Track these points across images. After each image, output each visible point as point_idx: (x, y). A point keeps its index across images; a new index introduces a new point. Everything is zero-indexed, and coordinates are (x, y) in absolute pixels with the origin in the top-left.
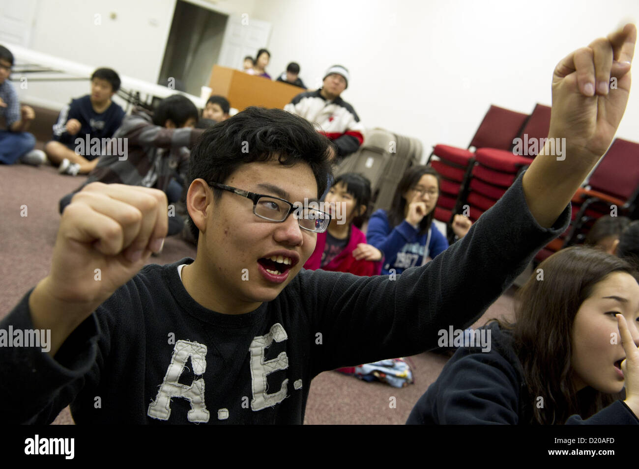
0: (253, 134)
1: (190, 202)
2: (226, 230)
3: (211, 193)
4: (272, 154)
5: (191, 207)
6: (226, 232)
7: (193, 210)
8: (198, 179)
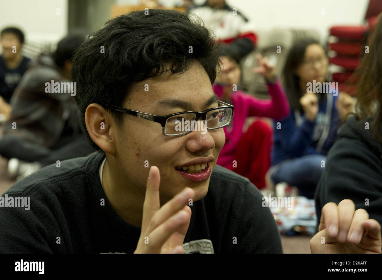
0: (138, 50)
1: (91, 129)
2: (137, 152)
3: (109, 116)
4: (163, 66)
5: (94, 134)
6: (138, 155)
7: (97, 137)
8: (92, 105)
